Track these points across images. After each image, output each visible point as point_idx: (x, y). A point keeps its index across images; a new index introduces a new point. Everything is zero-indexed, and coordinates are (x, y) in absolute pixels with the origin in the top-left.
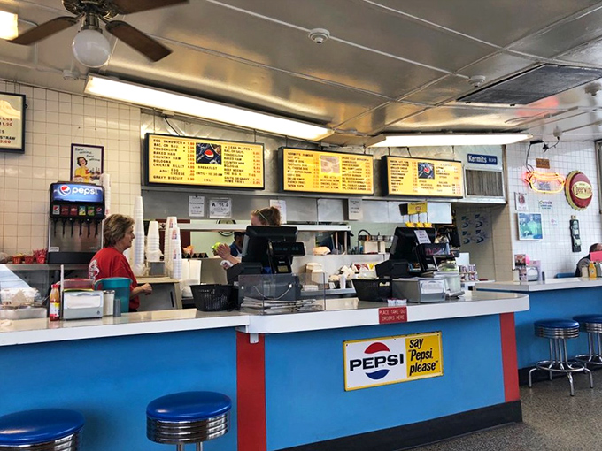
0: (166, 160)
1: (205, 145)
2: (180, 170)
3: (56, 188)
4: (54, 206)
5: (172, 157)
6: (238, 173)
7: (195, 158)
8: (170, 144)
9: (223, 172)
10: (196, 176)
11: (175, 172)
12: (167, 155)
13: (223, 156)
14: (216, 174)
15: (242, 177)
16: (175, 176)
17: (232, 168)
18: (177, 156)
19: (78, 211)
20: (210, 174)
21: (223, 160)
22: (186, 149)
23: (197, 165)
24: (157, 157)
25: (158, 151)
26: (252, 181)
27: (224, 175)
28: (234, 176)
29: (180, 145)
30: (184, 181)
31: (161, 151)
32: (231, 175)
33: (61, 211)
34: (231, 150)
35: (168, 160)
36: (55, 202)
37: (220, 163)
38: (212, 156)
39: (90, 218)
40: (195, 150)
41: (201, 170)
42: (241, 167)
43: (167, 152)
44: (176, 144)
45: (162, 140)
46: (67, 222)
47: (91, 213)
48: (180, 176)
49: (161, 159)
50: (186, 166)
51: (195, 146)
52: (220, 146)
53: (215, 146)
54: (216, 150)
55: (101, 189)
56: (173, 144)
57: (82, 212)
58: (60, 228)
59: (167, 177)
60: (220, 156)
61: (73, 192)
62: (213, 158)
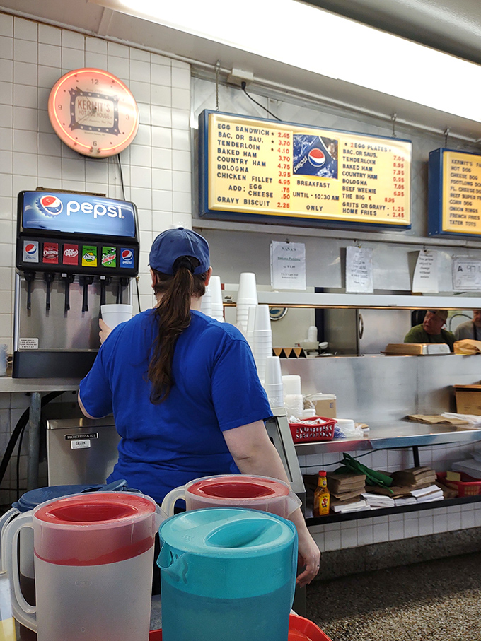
0: (240, 165)
1: (310, 138)
2: (266, 188)
3: (30, 203)
4: (26, 243)
5: (250, 159)
6: (367, 195)
7: (291, 163)
8: (247, 135)
9: (339, 193)
10: (292, 200)
11: (256, 190)
12: (241, 156)
13: (341, 162)
14: (327, 197)
15: (372, 203)
16: (255, 198)
17: (356, 186)
18: (259, 159)
19: (80, 256)
20: (318, 196)
21: (341, 169)
22: (276, 146)
23: (295, 178)
24: (224, 159)
25: (226, 148)
26: (391, 211)
27: (342, 200)
28: (360, 202)
29: (264, 137)
30: (272, 209)
31: (230, 148)
32: (354, 200)
33: (41, 255)
34: (355, 150)
35: (244, 166)
36: (28, 233)
37: (335, 176)
38: (321, 161)
39: (108, 272)
40: (291, 149)
41: (301, 189)
42: (371, 184)
43: (242, 150)
44: (257, 136)
45: (233, 126)
46: (56, 283)
47: (109, 261)
48: (265, 199)
49: (230, 164)
50: (276, 178)
51: (291, 140)
52: (335, 142)
53: (328, 141)
54: (328, 150)
55: (130, 209)
56: (253, 135)
57: (89, 260)
58: (40, 293)
59: (241, 201)
60: (336, 161)
61: (69, 209)
62: (325, 165)
